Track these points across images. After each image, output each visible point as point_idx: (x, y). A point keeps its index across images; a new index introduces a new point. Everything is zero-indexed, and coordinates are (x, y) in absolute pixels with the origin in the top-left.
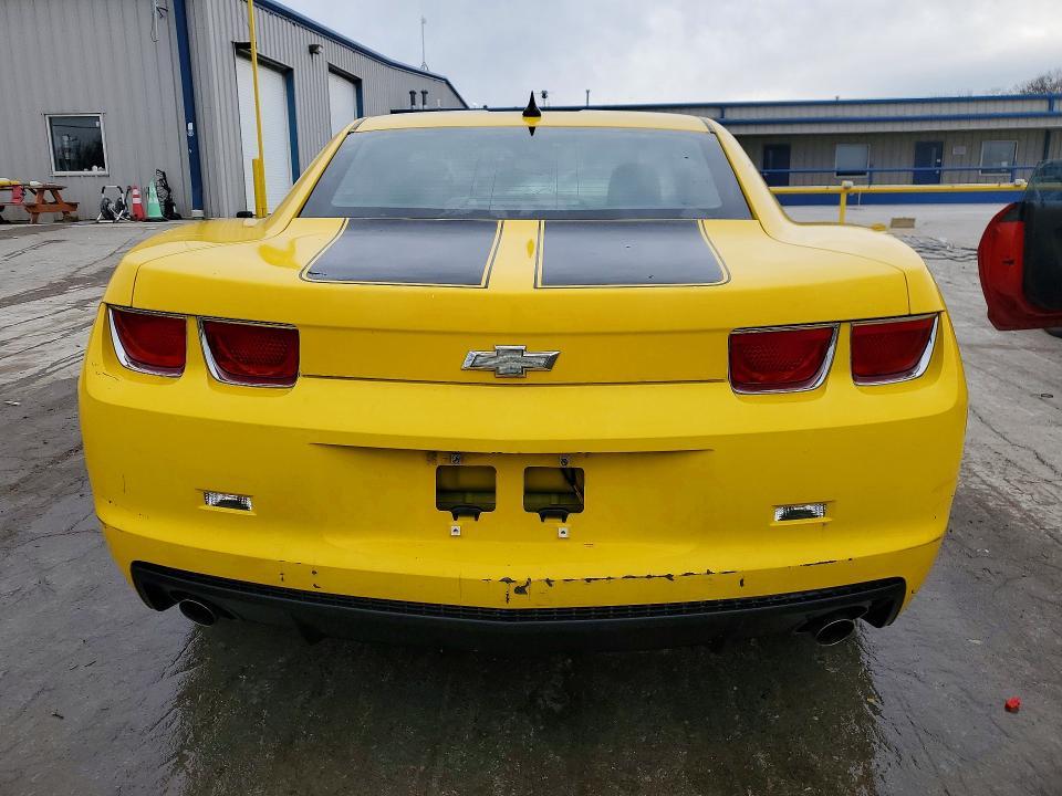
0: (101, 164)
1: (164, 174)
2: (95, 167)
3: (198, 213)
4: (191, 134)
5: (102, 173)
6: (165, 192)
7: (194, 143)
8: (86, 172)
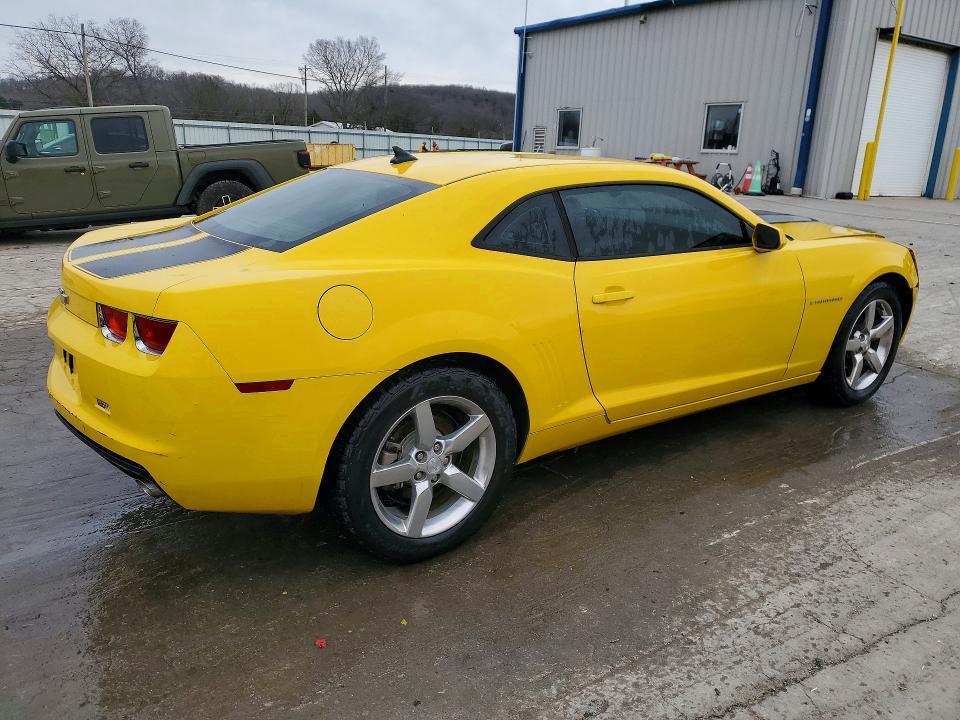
0: (734, 144)
1: (777, 154)
2: (730, 147)
3: (796, 190)
4: (807, 119)
5: (734, 151)
6: (773, 170)
7: (809, 129)
8: (723, 150)
